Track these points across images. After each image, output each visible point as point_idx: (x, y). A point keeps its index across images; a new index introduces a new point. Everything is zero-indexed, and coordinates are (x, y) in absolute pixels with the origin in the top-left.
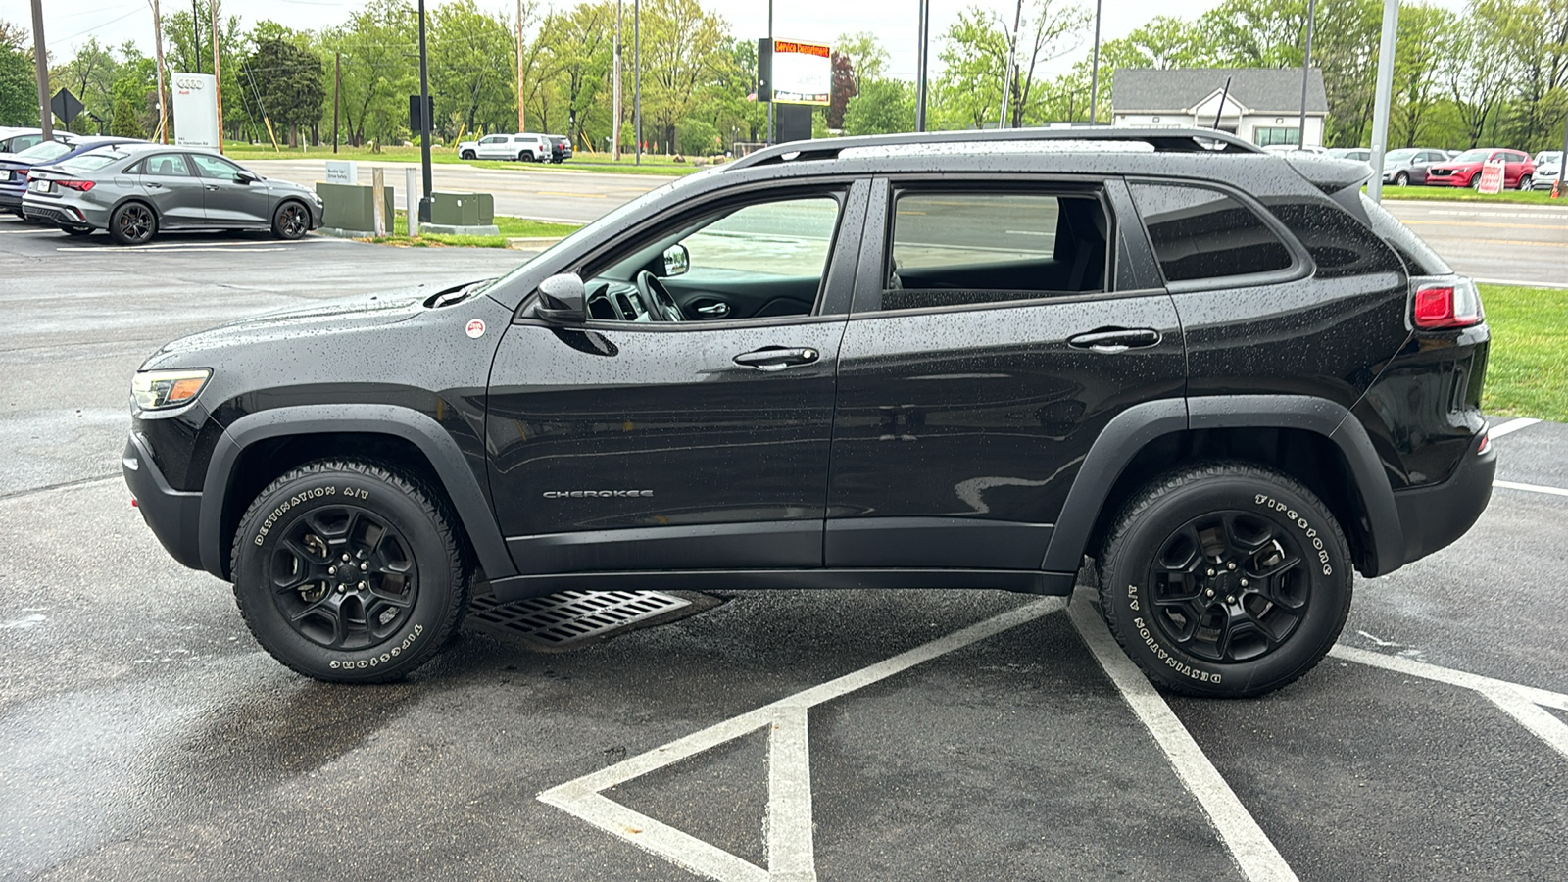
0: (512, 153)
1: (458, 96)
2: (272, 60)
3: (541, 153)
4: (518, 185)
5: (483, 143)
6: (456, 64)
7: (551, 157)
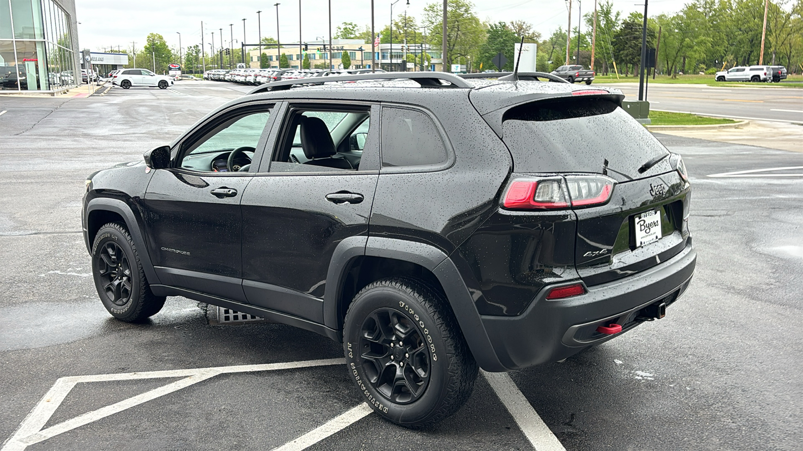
0: (747, 77)
1: (741, 46)
2: (629, 32)
3: (765, 77)
4: (715, 95)
5: (731, 72)
6: (743, 28)
7: (772, 78)
